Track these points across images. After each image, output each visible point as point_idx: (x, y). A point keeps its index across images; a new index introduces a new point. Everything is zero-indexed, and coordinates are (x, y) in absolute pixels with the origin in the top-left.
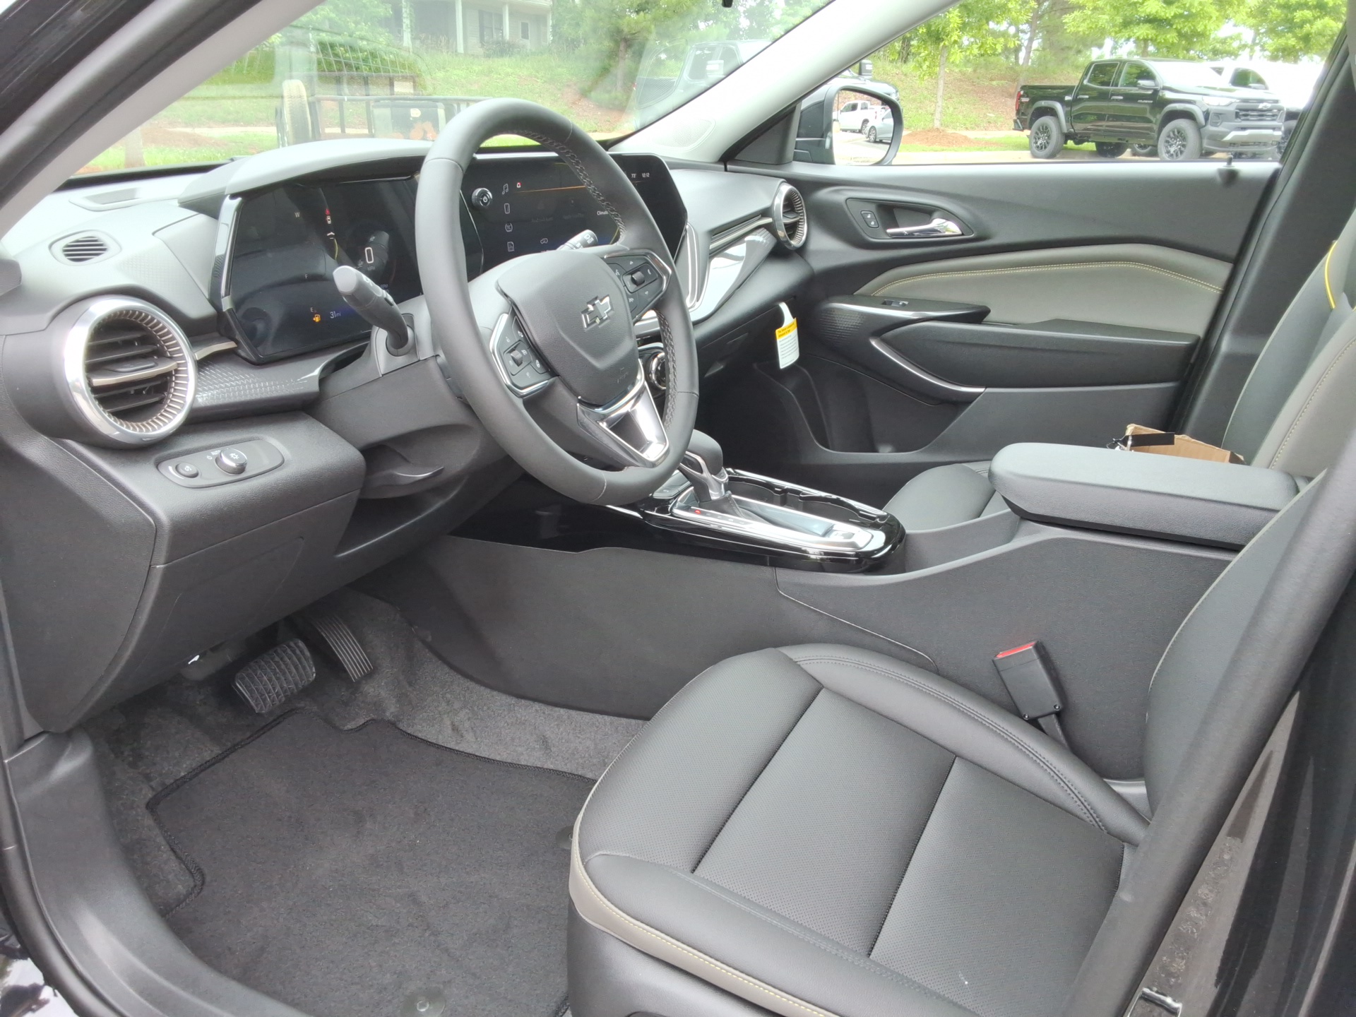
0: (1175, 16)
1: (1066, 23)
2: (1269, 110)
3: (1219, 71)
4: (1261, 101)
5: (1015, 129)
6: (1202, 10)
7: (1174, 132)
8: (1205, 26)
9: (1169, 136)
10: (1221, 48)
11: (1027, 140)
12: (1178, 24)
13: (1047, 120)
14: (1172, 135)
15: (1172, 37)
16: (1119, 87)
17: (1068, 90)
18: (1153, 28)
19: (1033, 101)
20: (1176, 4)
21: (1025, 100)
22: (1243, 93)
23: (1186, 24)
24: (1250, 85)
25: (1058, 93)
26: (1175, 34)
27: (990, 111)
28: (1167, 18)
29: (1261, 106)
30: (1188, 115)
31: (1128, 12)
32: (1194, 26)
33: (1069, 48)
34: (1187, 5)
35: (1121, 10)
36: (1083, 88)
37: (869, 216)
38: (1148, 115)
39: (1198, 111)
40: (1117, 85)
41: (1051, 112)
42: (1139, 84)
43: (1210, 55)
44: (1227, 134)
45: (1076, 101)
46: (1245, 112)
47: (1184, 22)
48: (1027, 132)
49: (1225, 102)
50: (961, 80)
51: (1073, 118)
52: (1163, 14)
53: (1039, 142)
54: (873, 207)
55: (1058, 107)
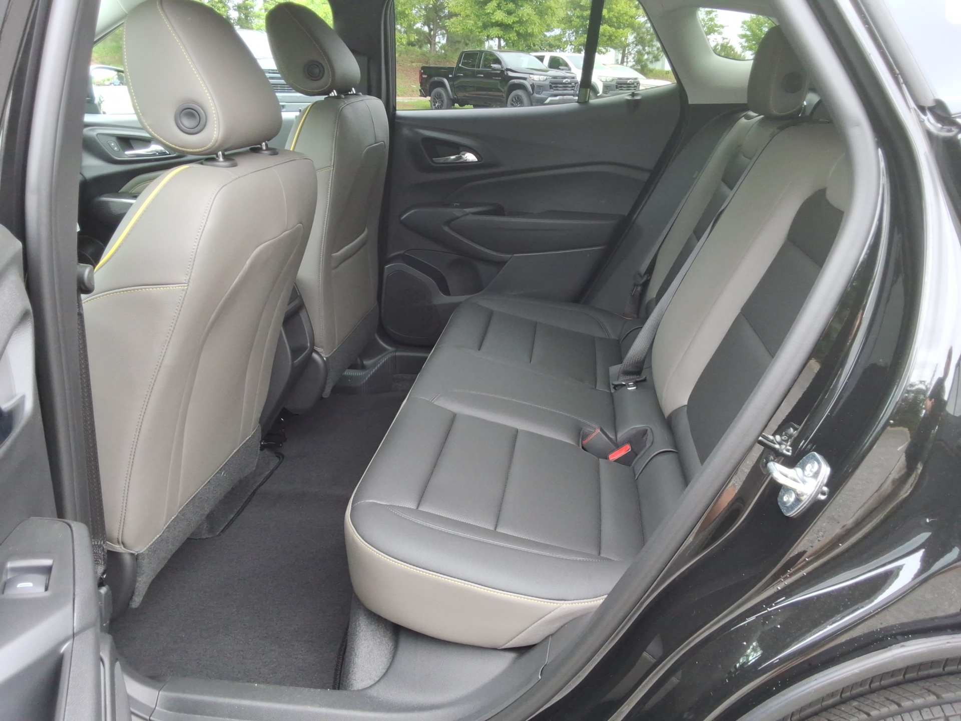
0: (514, 23)
1: (447, 26)
2: (570, 83)
3: (541, 59)
4: (565, 78)
5: (421, 96)
6: (529, 18)
7: (515, 98)
8: (533, 29)
10: (553, 43)
12: (517, 27)
13: (439, 90)
14: (514, 100)
15: (513, 36)
16: (480, 69)
17: (450, 70)
18: (502, 30)
19: (430, 76)
20: (514, 15)
21: (425, 76)
22: (554, 72)
23: (521, 27)
24: (560, 67)
25: (445, 72)
26: (515, 34)
27: (413, 83)
28: (509, 24)
29: (564, 81)
30: (522, 87)
31: (486, 19)
32: (527, 29)
33: (459, 42)
34: (520, 15)
35: (481, 17)
36: (459, 69)
37: (113, 144)
38: (500, 87)
39: (527, 84)
40: (479, 67)
41: (442, 85)
42: (492, 67)
43: (548, 47)
44: (547, 99)
45: (456, 78)
46: (555, 84)
47: (520, 26)
48: (429, 98)
49: (542, 78)
51: (456, 88)
52: (506, 21)
53: (437, 105)
54: (114, 139)
55: (446, 81)
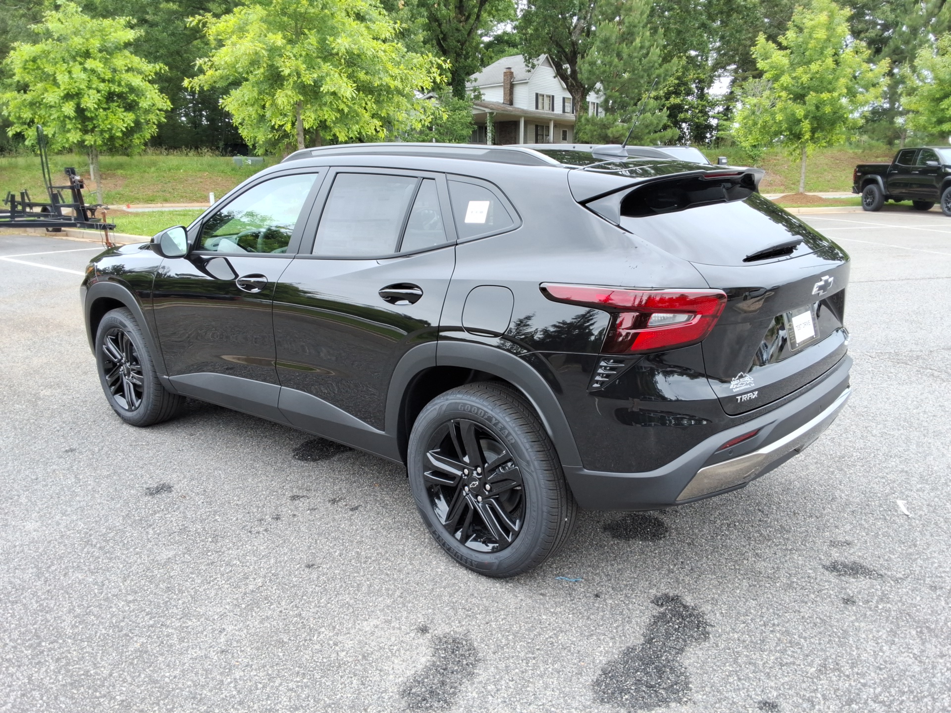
5: (853, 192)
9: (947, 197)
11: (860, 199)
13: (872, 187)
16: (916, 166)
17: (886, 167)
19: (864, 174)
21: (859, 174)
25: (880, 169)
35: (935, 113)
36: (894, 166)
38: (935, 183)
40: (915, 164)
41: (875, 182)
42: (928, 163)
45: (890, 175)
48: (861, 194)
50: (853, 158)
51: (887, 185)
53: (868, 201)
55: (879, 178)
